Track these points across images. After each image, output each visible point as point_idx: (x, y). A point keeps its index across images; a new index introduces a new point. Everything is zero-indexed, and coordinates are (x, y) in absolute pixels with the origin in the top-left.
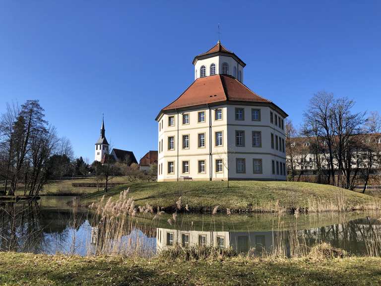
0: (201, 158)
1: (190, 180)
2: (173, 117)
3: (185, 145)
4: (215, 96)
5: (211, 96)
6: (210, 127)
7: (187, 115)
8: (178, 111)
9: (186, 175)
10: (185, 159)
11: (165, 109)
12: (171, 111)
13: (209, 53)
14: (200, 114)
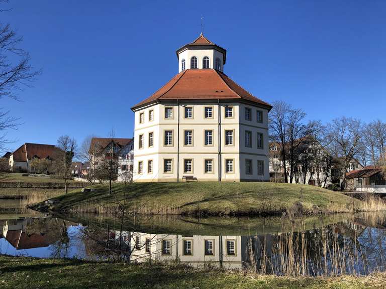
0: (208, 157)
1: (194, 180)
2: (172, 108)
3: (188, 141)
4: (222, 92)
5: (217, 92)
6: (220, 124)
7: (191, 108)
8: (179, 102)
9: (188, 174)
10: (188, 157)
11: (160, 98)
12: (168, 102)
13: (195, 44)
14: (206, 109)
